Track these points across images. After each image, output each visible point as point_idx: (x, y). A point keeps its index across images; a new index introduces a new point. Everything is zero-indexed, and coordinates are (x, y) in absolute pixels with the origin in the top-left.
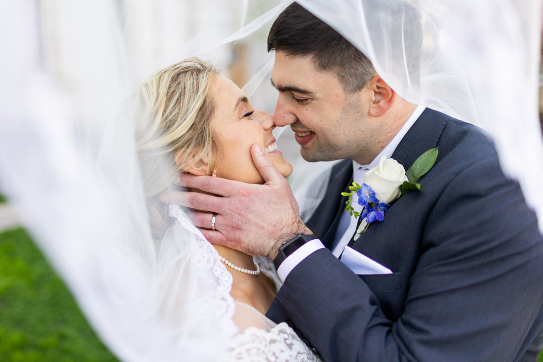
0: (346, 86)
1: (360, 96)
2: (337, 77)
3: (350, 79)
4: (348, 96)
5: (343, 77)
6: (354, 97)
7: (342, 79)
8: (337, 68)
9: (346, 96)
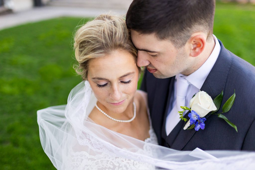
0: (176, 45)
1: (185, 48)
2: (171, 42)
3: (178, 41)
4: (178, 50)
5: (174, 41)
6: (181, 50)
7: (174, 42)
8: (170, 38)
9: (177, 50)
